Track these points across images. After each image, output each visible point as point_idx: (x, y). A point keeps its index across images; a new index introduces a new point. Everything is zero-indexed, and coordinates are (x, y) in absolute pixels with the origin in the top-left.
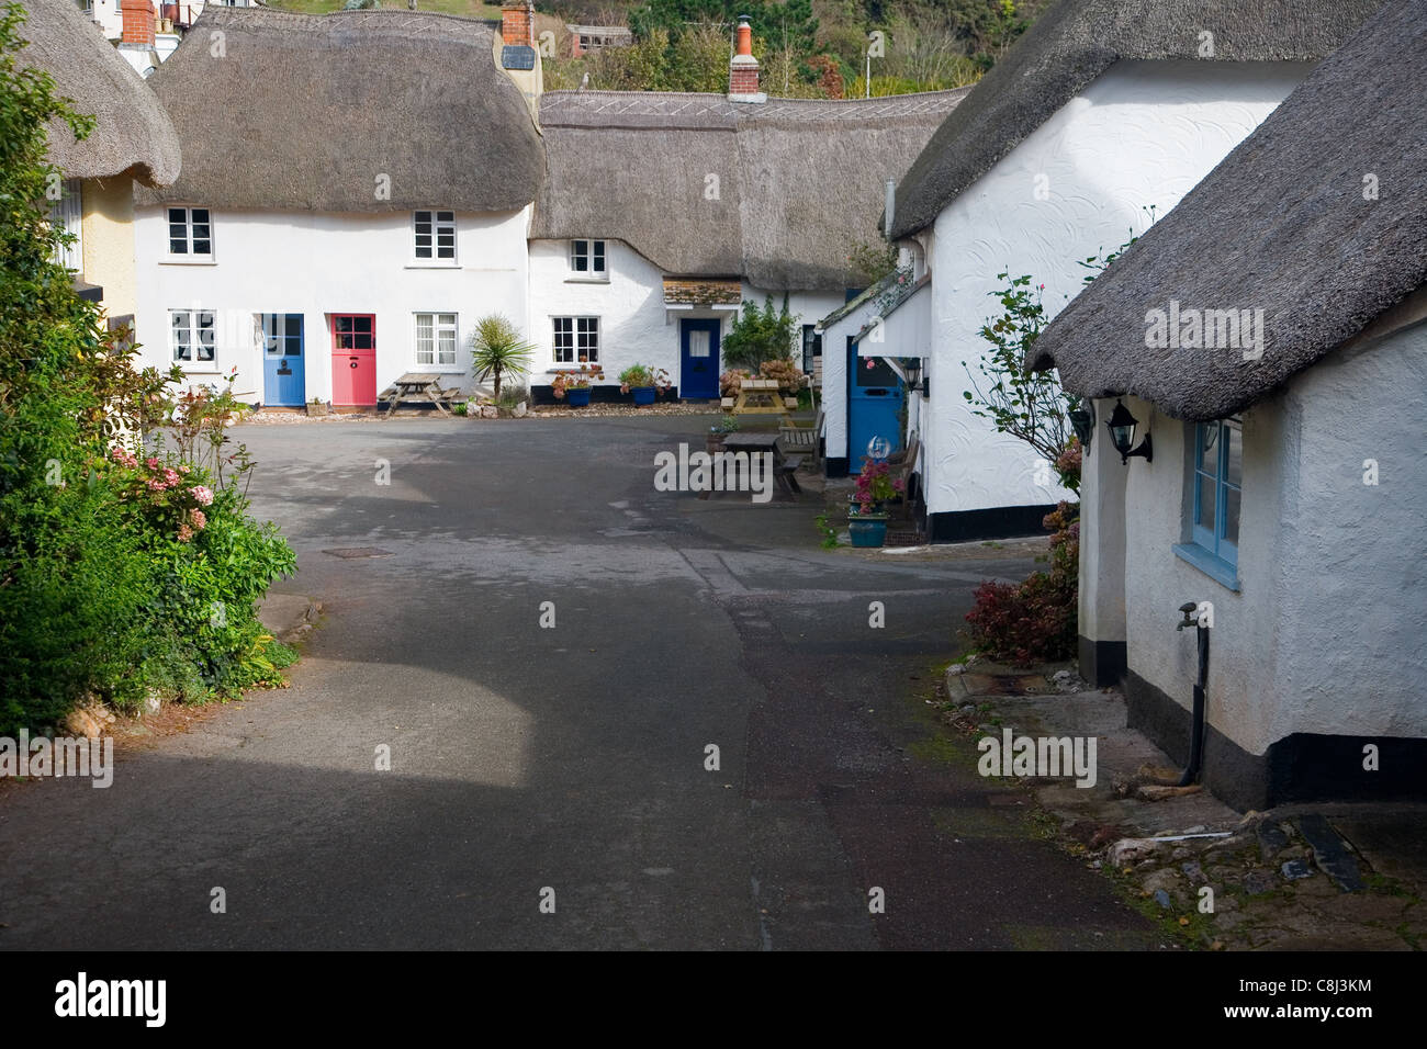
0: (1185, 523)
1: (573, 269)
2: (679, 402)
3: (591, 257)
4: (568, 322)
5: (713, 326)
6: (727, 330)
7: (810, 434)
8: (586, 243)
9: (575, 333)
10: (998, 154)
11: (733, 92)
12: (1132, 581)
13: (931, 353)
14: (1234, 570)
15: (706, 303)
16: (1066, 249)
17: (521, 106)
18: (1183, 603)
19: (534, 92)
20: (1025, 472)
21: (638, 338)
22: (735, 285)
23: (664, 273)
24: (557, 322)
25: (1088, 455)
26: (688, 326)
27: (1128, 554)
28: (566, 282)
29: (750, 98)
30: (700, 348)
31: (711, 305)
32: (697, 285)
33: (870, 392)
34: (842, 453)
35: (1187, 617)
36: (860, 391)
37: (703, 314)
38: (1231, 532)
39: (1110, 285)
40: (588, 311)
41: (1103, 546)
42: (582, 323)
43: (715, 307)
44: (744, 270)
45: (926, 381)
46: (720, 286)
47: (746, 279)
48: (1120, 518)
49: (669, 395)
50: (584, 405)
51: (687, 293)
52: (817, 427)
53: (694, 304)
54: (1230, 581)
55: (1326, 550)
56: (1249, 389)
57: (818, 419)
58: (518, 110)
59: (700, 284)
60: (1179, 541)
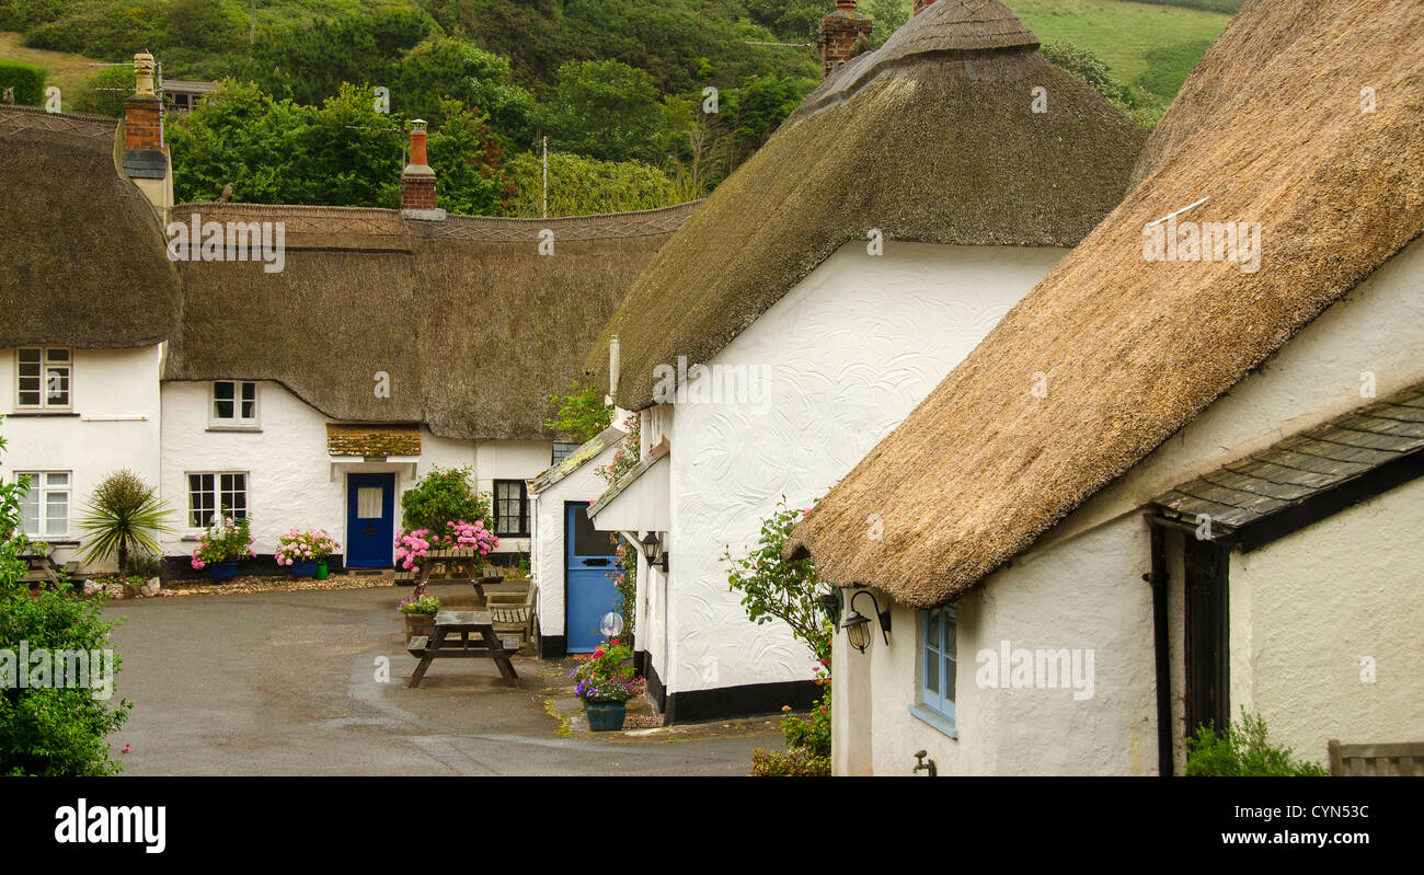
0: (917, 687)
1: (215, 417)
2: (345, 572)
3: (238, 402)
4: (209, 479)
5: (386, 482)
6: (403, 487)
7: (521, 610)
8: (233, 384)
9: (218, 492)
10: (735, 329)
11: (406, 207)
12: (876, 741)
13: (670, 527)
14: (951, 722)
15: (379, 456)
16: (803, 423)
17: (150, 223)
18: (917, 751)
19: (165, 206)
20: (767, 648)
21: (296, 496)
22: (413, 434)
23: (328, 420)
24: (194, 480)
25: (838, 632)
26: (356, 482)
27: (873, 719)
28: (207, 431)
29: (426, 214)
30: (371, 508)
31: (385, 457)
32: (366, 434)
33: (589, 563)
34: (560, 631)
35: (920, 762)
36: (579, 561)
37: (376, 468)
38: (951, 695)
39: (855, 486)
40: (234, 465)
41: (852, 712)
42: (226, 480)
43: (390, 460)
44: (424, 415)
45: (665, 556)
46: (396, 435)
47: (427, 427)
48: (866, 687)
49: (333, 564)
50: (228, 580)
51: (357, 444)
52: (529, 603)
53: (366, 457)
54: (950, 731)
55: (1015, 704)
56: (957, 586)
57: (531, 593)
58: (147, 228)
59: (372, 432)
60: (913, 703)
